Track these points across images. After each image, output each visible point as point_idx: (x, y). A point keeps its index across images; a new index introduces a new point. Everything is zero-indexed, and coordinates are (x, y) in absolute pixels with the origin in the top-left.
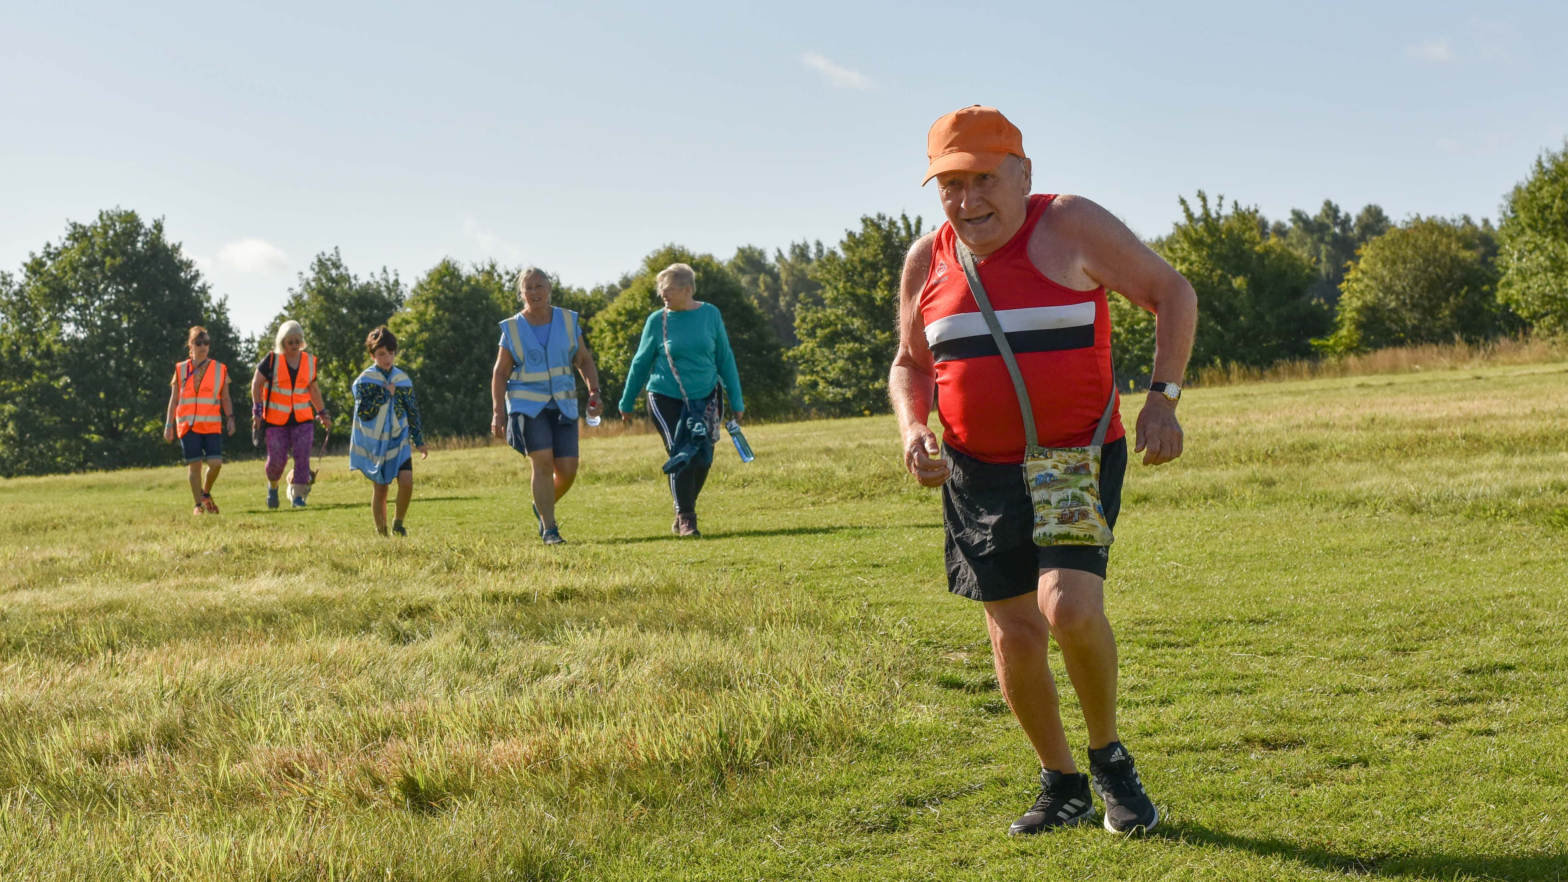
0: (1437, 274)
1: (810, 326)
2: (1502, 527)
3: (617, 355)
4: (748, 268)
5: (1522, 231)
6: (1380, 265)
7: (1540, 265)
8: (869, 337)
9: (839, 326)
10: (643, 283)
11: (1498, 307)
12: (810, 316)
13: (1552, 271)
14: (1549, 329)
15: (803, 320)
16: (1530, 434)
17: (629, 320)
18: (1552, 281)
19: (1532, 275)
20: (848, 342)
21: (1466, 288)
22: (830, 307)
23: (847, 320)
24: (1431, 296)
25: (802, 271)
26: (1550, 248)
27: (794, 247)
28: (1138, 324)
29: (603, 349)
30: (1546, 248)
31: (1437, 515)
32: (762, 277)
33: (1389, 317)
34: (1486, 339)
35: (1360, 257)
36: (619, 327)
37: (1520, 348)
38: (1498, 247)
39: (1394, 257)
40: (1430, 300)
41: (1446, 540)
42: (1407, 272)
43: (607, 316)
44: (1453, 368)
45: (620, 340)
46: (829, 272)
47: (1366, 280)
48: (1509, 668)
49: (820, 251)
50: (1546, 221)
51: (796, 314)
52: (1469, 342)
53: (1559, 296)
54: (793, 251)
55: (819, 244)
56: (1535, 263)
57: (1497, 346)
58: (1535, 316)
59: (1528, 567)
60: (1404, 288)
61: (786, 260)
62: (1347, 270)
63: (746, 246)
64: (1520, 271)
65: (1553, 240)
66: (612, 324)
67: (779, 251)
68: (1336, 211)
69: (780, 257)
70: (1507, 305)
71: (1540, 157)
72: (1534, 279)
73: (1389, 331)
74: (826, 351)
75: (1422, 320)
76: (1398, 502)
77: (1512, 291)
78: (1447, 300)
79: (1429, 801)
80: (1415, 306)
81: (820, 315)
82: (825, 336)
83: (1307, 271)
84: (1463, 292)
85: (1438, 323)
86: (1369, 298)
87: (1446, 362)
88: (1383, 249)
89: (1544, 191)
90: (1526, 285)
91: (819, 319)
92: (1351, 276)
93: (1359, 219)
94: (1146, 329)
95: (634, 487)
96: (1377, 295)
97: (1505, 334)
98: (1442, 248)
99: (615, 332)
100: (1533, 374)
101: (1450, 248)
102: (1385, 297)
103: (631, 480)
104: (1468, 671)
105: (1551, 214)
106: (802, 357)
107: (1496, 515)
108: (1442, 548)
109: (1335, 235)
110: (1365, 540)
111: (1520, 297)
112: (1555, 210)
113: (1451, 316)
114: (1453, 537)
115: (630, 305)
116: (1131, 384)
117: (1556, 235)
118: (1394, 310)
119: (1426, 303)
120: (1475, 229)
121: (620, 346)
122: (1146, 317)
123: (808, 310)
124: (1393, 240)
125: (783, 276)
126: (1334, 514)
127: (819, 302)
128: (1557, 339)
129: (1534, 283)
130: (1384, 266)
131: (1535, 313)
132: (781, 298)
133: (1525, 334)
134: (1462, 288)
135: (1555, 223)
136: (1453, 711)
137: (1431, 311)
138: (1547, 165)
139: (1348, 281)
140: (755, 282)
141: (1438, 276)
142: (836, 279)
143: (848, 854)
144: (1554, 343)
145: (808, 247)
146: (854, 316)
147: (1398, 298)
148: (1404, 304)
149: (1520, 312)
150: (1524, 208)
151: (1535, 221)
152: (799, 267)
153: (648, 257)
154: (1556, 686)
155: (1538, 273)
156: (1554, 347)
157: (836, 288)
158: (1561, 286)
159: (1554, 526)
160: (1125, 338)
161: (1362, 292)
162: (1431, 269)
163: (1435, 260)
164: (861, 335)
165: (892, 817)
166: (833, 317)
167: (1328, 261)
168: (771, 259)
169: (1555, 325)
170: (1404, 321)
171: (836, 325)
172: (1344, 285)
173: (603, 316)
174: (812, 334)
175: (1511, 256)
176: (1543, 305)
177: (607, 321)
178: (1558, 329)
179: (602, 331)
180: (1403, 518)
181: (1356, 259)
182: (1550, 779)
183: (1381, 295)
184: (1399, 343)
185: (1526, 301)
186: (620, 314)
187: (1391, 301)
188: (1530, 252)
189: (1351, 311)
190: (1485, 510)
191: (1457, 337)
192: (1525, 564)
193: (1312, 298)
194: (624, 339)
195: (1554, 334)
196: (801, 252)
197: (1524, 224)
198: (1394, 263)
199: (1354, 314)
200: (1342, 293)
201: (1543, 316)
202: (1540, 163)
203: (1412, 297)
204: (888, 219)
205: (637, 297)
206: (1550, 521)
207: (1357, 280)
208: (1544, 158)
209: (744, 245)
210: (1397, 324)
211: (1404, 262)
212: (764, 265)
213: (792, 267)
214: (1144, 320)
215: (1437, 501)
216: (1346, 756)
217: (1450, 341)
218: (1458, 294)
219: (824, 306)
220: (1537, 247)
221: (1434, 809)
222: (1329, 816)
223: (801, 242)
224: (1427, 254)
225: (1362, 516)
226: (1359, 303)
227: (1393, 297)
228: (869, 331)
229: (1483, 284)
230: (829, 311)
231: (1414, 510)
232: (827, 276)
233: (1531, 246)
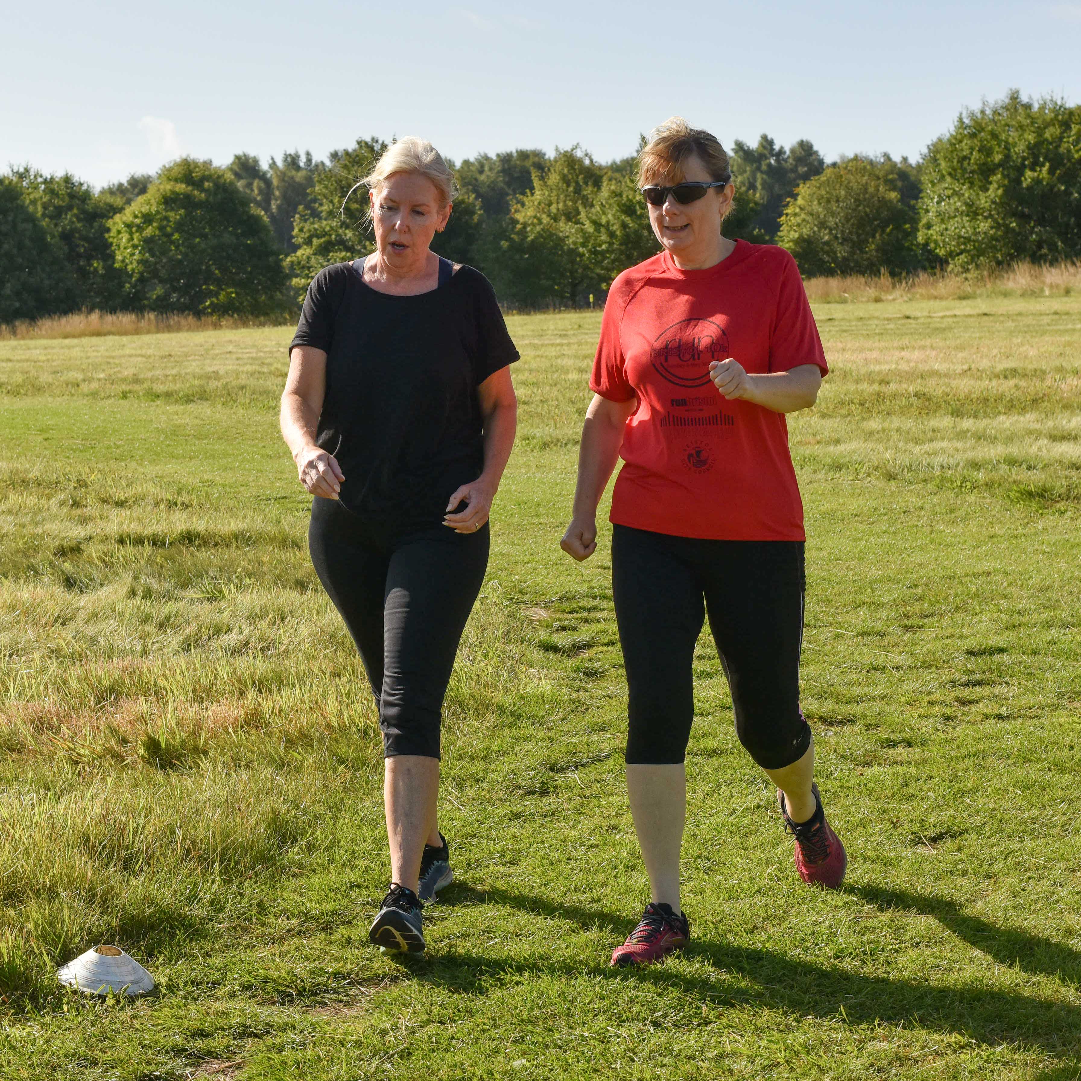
0: (865, 212)
1: (307, 235)
2: (968, 498)
3: (133, 254)
4: (244, 174)
5: (943, 178)
6: (815, 202)
7: (957, 209)
8: (359, 247)
9: (333, 236)
10: (159, 190)
11: (918, 245)
12: (307, 226)
13: (968, 215)
14: (963, 267)
15: (301, 230)
16: (973, 396)
17: (144, 223)
18: (967, 224)
19: (950, 218)
20: (341, 250)
21: (891, 227)
22: (326, 220)
23: (340, 231)
24: (860, 232)
25: (292, 178)
26: (967, 195)
27: (286, 156)
28: (600, 246)
29: (119, 249)
30: (963, 195)
31: (911, 483)
32: (256, 183)
33: (822, 249)
34: (908, 273)
35: (797, 195)
36: (134, 229)
37: (937, 282)
38: (921, 191)
39: (828, 196)
40: (859, 235)
41: (921, 508)
42: (839, 210)
43: (124, 218)
44: (878, 300)
45: (136, 241)
46: (326, 187)
47: (803, 216)
48: (1002, 650)
49: (309, 160)
50: (964, 170)
51: (295, 224)
52: (893, 274)
53: (973, 237)
54: (285, 160)
55: (308, 154)
56: (953, 207)
57: (916, 280)
58: (952, 255)
59: (995, 540)
60: (836, 224)
61: (277, 167)
62: (787, 205)
63: (241, 154)
64: (939, 214)
65: (970, 188)
66: (129, 226)
67: (272, 159)
68: (771, 143)
69: (273, 165)
70: (927, 244)
71: (961, 114)
72: (952, 222)
73: (823, 262)
74: (321, 259)
75: (852, 253)
76: (876, 468)
77: (931, 232)
78: (874, 237)
79: (970, 785)
80: (845, 240)
81: (316, 226)
82: (320, 245)
83: (751, 205)
84: (888, 230)
85: (865, 256)
86: (806, 231)
87: (872, 292)
88: (819, 188)
89: (963, 144)
90: (944, 226)
91: (316, 230)
92: (789, 210)
93: (793, 151)
94: (607, 251)
95: (191, 407)
96: (812, 229)
97: (924, 269)
98: (871, 190)
99: (131, 234)
100: (955, 316)
101: (878, 190)
102: (819, 231)
103: (188, 400)
104: (970, 653)
105: (969, 164)
106: (299, 263)
107: (961, 486)
108: (919, 516)
109: (770, 165)
110: (854, 505)
111: (939, 238)
112: (972, 161)
113: (877, 251)
114: (927, 506)
115: (145, 209)
116: (591, 298)
117: (972, 183)
118: (826, 243)
119: (854, 237)
120: (895, 164)
121: (135, 247)
122: (608, 239)
123: (306, 221)
124: (828, 180)
125: (275, 182)
126: (821, 476)
127: (316, 215)
128: (969, 276)
129: (952, 225)
130: (820, 204)
131: (951, 252)
132: (273, 202)
133: (942, 270)
134: (888, 226)
135: (972, 172)
136: (966, 693)
137: (859, 245)
138: (966, 121)
139: (787, 215)
140: (249, 185)
141: (867, 215)
142: (332, 194)
143: (517, 816)
144: (966, 279)
145: (298, 157)
146: (347, 227)
147: (830, 233)
148: (836, 238)
149: (938, 251)
150: (945, 158)
151: (955, 170)
152: (290, 174)
153: (164, 166)
154: (1044, 671)
155: (955, 216)
156: (967, 283)
157: (332, 202)
158: (975, 229)
159: (1012, 501)
160: (588, 258)
161: (799, 225)
162: (861, 208)
163: (865, 199)
164: (353, 246)
165: (542, 782)
166: (328, 228)
167: (763, 188)
168: (264, 165)
169: (967, 263)
170: (835, 253)
171: (330, 235)
172: (783, 218)
173: (121, 219)
174: (308, 242)
175: (932, 199)
176: (958, 245)
177: (124, 223)
178: (970, 267)
179: (119, 232)
180: (881, 484)
181: (795, 196)
182: (1062, 769)
183: (816, 229)
184: (830, 273)
185: (944, 241)
186: (136, 217)
187: (824, 235)
188: (949, 197)
189: (789, 242)
190: (952, 482)
191: (882, 270)
192: (992, 537)
193: (754, 229)
194: (139, 240)
195: (967, 270)
196: (292, 161)
197: (944, 172)
198: (828, 201)
199: (791, 244)
200: (781, 225)
201: (958, 254)
202: (961, 120)
203: (843, 232)
204: (380, 142)
205: (153, 201)
206: (1008, 496)
207: (795, 215)
208: (964, 115)
209: (240, 153)
210: (829, 256)
211: (838, 201)
212: (258, 171)
213: (284, 174)
214: (606, 242)
215: (910, 469)
216: (893, 736)
217: (877, 273)
218: (883, 231)
219: (320, 219)
220: (955, 193)
221: (974, 790)
222: (893, 795)
223: (292, 151)
224: (858, 195)
225: (845, 478)
226: (796, 235)
227: (827, 231)
228: (360, 242)
229: (905, 223)
230: (324, 222)
231: (891, 477)
232: (324, 191)
233: (950, 192)
